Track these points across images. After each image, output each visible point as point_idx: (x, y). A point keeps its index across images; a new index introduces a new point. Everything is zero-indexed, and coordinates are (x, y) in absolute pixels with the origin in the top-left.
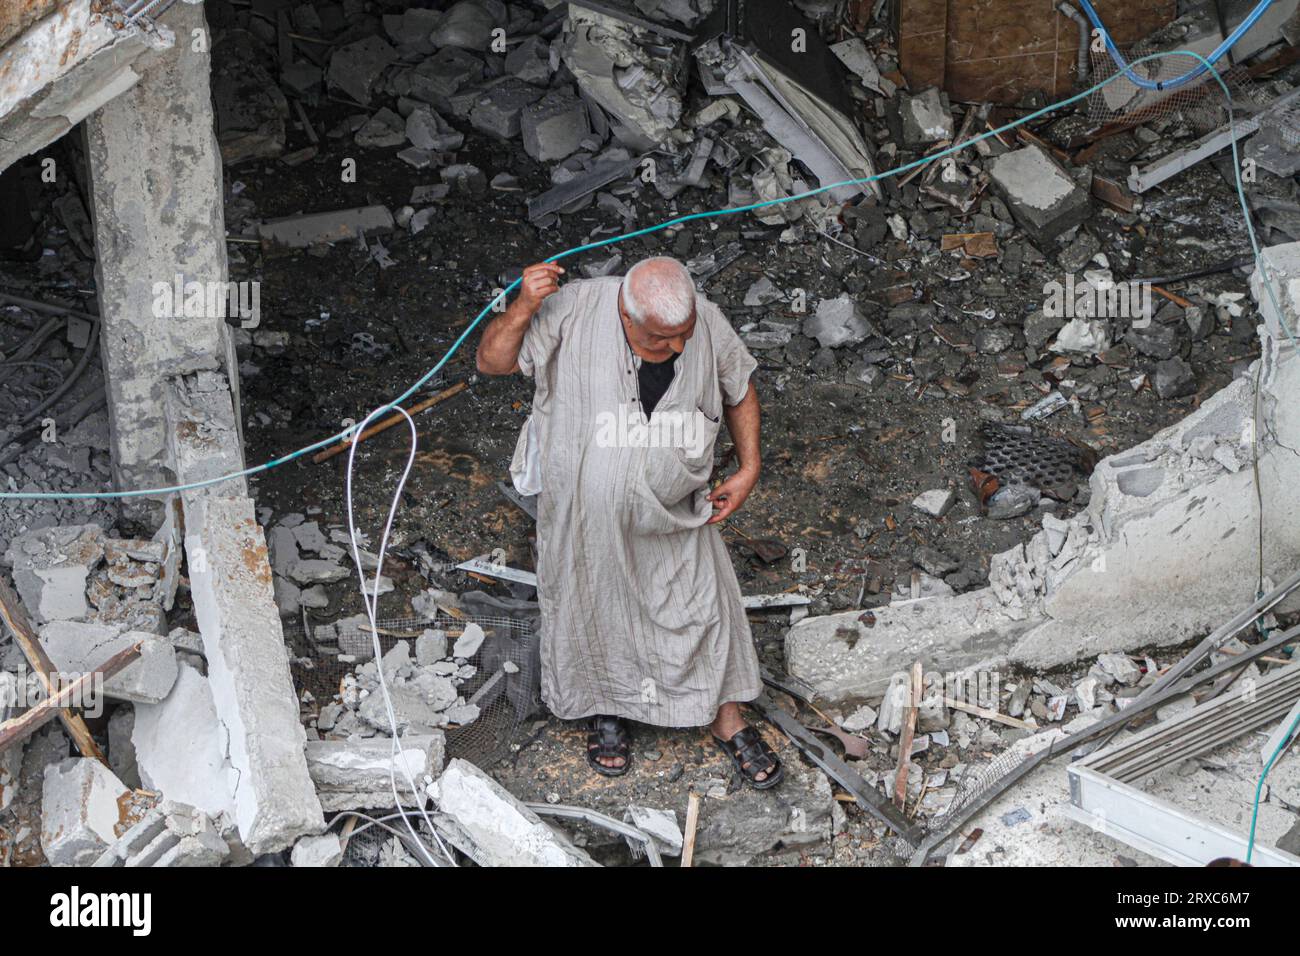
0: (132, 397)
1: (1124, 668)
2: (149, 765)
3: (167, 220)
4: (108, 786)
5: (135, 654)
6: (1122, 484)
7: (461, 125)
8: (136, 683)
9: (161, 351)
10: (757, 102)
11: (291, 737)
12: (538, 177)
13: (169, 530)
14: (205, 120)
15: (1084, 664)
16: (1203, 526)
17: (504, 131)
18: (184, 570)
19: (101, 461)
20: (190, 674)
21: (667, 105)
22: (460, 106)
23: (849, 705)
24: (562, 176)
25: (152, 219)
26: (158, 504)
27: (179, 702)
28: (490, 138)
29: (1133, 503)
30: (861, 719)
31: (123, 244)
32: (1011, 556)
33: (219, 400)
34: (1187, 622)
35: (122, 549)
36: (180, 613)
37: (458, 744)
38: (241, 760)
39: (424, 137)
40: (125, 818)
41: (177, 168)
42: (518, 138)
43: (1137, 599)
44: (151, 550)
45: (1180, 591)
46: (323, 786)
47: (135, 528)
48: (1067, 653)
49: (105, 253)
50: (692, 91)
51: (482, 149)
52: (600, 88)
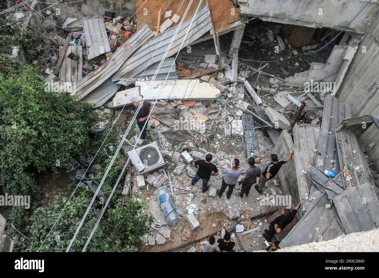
0: (231, 49)
1: (292, 88)
2: (226, 74)
3: (238, 38)
4: (223, 75)
5: (227, 67)
6: (297, 75)
7: (256, 37)
8: (227, 69)
9: (234, 47)
10: (279, 41)
11: (236, 75)
12: (261, 42)
13: (231, 59)
14: (243, 32)
15: (289, 87)
16: (301, 80)
17: (259, 38)
18: (231, 62)
19: (228, 53)
20: (230, 69)
21: (273, 39)
22: (257, 36)
23: (273, 85)
24: (262, 43)
25: (237, 37)
26: (231, 57)
27: (229, 71)
28: (258, 39)
29: (297, 77)
30: (273, 86)
31: (234, 39)
32: (287, 78)
33: (237, 51)
34: (297, 86)
35: (228, 59)
36: (230, 65)
37: (247, 79)
38: (233, 76)
39: (253, 37)
40: (223, 78)
41: (240, 35)
42: (260, 39)
43: (294, 84)
44: (229, 60)
45: (298, 84)
46: (237, 79)
47: (228, 58)
48: (289, 86)
49: (233, 39)
50: (275, 39)
51: (257, 39)
52: (269, 36)
